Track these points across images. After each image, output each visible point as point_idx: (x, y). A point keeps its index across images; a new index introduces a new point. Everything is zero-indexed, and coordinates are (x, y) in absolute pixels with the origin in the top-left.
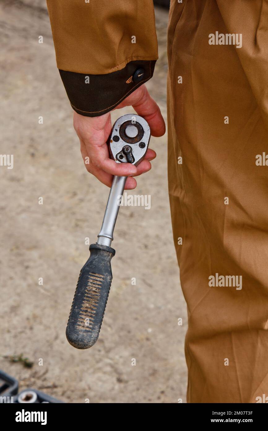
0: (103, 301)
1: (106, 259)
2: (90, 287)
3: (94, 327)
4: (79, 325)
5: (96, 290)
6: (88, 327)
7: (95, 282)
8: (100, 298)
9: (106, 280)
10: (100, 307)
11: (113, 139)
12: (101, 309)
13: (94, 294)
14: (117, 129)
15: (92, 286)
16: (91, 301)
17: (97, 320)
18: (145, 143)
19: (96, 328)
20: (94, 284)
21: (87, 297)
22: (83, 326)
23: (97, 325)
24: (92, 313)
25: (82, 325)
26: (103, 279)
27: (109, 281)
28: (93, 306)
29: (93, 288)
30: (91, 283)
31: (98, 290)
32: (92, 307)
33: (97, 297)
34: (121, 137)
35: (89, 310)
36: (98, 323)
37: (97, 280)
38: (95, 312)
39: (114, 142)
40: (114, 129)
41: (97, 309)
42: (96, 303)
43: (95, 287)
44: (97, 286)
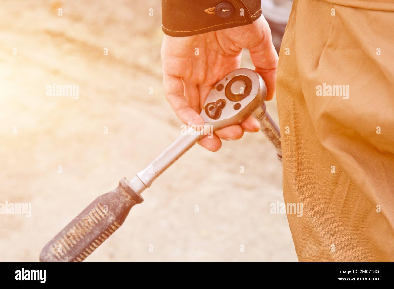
0: (91, 237)
1: (122, 199)
2: (89, 216)
3: (65, 256)
4: (54, 247)
5: (91, 222)
6: (58, 253)
7: (96, 214)
8: (90, 233)
9: (107, 219)
10: (83, 242)
11: (217, 87)
12: (83, 243)
13: (87, 225)
14: (228, 78)
15: (90, 217)
16: (79, 230)
17: (73, 252)
18: (241, 106)
19: (66, 259)
20: (94, 215)
21: (80, 224)
22: (56, 250)
23: (69, 256)
24: (72, 242)
25: (56, 248)
26: (105, 216)
27: (109, 222)
28: (78, 236)
29: (91, 219)
30: (92, 213)
31: (93, 224)
32: (76, 236)
33: (87, 229)
34: (226, 89)
35: (71, 237)
36: (71, 255)
37: (98, 214)
38: (75, 243)
39: (216, 90)
40: (226, 77)
41: (80, 242)
42: (82, 234)
43: (92, 219)
44: (95, 219)
